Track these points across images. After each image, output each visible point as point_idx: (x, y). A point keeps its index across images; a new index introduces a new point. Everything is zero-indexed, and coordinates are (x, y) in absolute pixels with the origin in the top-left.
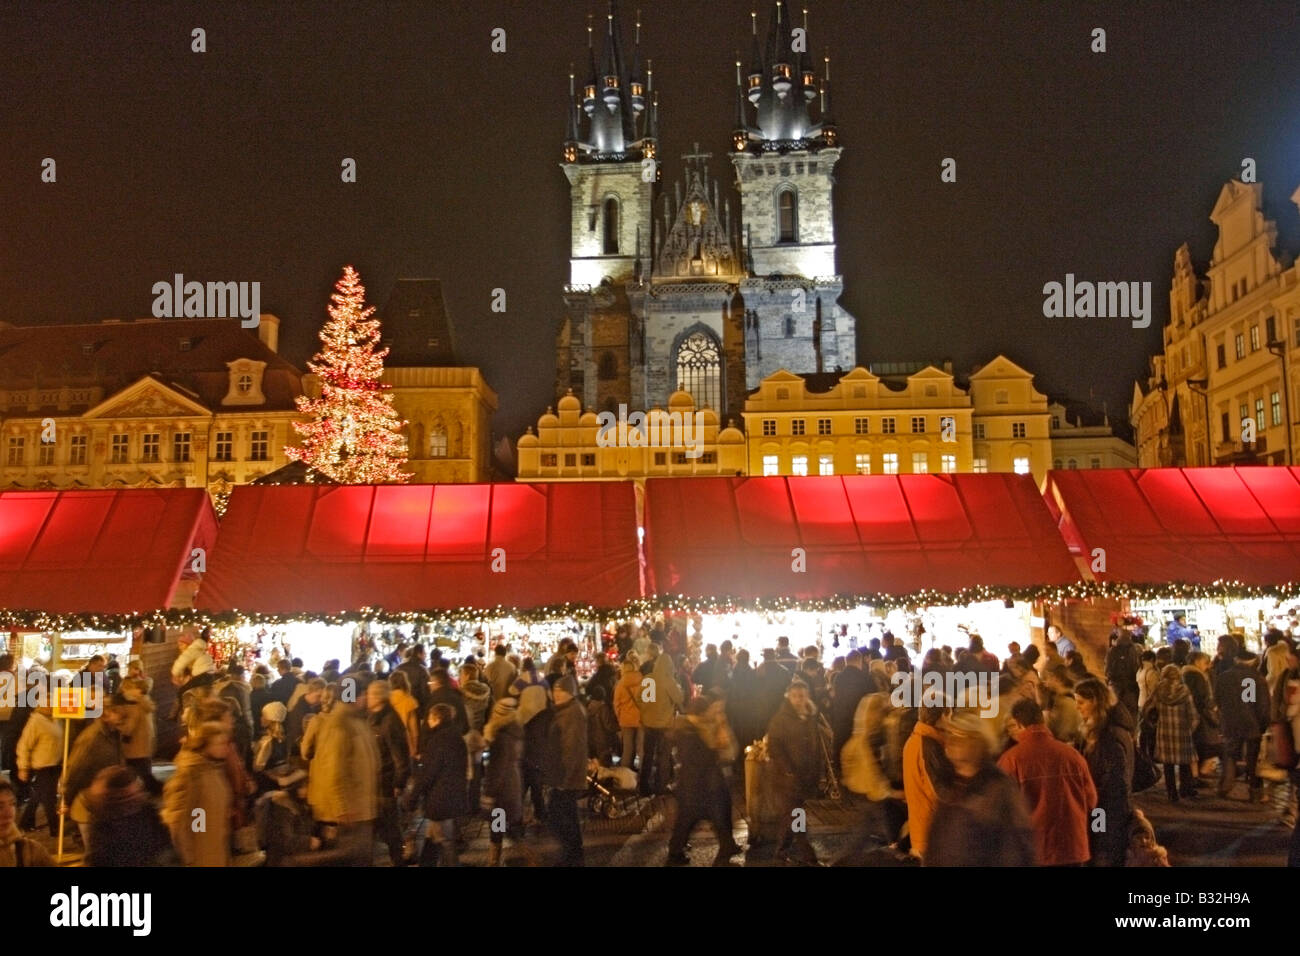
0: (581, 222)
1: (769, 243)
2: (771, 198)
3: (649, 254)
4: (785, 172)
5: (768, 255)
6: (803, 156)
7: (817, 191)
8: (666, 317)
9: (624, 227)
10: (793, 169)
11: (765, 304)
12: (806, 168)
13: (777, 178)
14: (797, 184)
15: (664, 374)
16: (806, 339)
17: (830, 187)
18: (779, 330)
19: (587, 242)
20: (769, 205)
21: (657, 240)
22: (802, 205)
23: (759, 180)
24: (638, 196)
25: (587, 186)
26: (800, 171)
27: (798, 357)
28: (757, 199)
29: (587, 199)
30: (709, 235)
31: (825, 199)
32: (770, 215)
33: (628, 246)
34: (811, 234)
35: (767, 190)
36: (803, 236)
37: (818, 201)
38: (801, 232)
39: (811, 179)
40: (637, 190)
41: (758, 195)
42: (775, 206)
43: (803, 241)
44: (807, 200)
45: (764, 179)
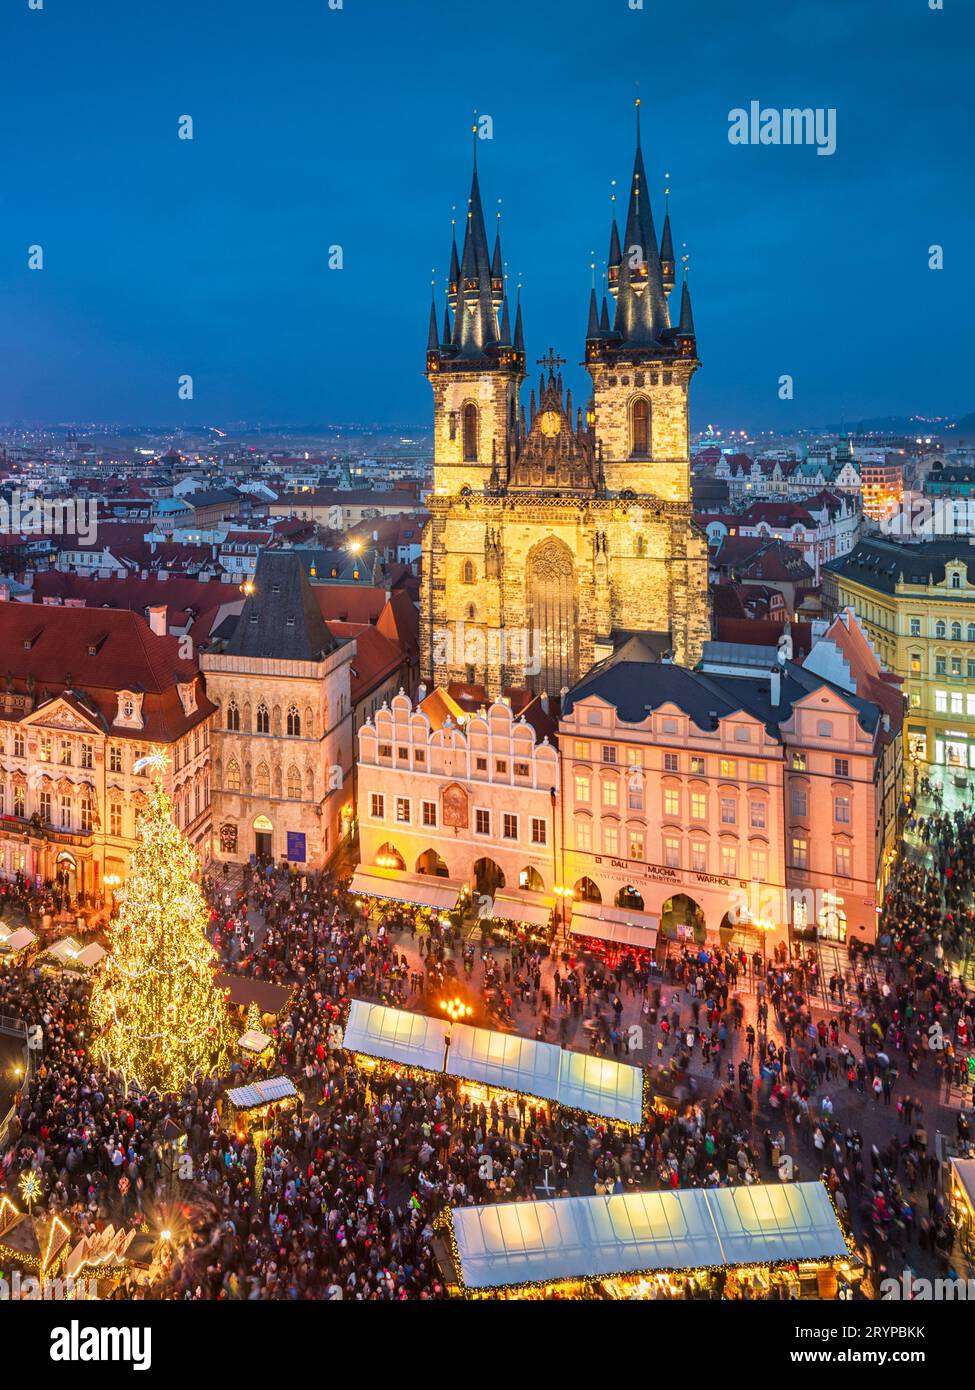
0: (443, 429)
1: (622, 458)
2: (624, 409)
3: (505, 464)
4: (640, 383)
5: (619, 470)
6: (657, 366)
7: (670, 403)
8: (522, 527)
9: (482, 435)
10: (647, 379)
11: (616, 520)
12: (661, 378)
13: (631, 389)
14: (650, 394)
15: (520, 584)
16: (658, 560)
17: (685, 399)
18: (631, 548)
19: (448, 449)
20: (621, 416)
21: (513, 449)
22: (656, 418)
23: (612, 389)
24: (495, 404)
25: (448, 394)
26: (654, 382)
27: (649, 578)
28: (610, 410)
29: (448, 407)
30: (565, 447)
31: (678, 412)
32: (623, 427)
33: (485, 455)
34: (664, 449)
35: (620, 401)
36: (656, 452)
37: (672, 413)
38: (654, 447)
39: (666, 389)
40: (494, 398)
41: (611, 406)
42: (628, 418)
43: (655, 456)
44: (661, 414)
45: (618, 388)
